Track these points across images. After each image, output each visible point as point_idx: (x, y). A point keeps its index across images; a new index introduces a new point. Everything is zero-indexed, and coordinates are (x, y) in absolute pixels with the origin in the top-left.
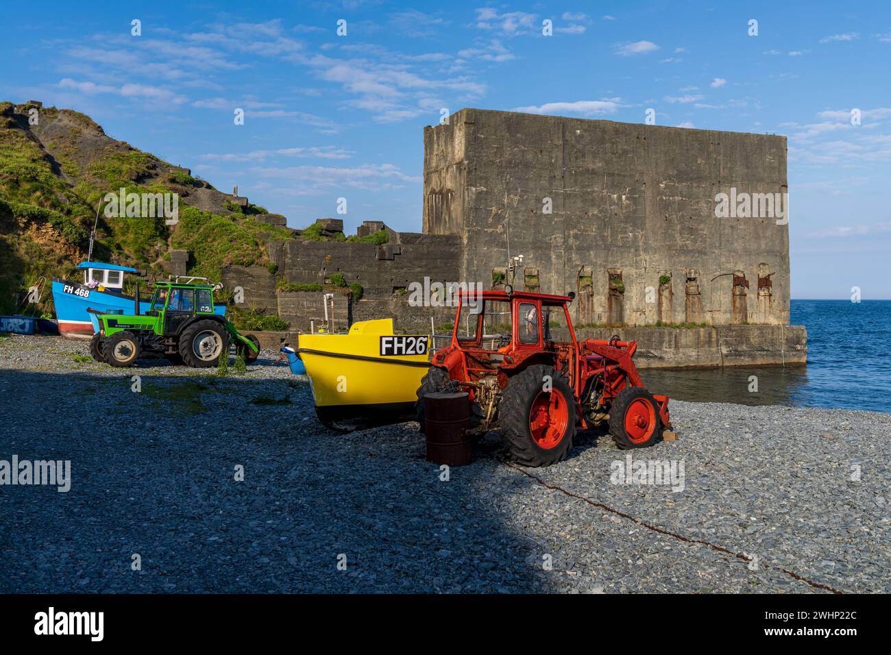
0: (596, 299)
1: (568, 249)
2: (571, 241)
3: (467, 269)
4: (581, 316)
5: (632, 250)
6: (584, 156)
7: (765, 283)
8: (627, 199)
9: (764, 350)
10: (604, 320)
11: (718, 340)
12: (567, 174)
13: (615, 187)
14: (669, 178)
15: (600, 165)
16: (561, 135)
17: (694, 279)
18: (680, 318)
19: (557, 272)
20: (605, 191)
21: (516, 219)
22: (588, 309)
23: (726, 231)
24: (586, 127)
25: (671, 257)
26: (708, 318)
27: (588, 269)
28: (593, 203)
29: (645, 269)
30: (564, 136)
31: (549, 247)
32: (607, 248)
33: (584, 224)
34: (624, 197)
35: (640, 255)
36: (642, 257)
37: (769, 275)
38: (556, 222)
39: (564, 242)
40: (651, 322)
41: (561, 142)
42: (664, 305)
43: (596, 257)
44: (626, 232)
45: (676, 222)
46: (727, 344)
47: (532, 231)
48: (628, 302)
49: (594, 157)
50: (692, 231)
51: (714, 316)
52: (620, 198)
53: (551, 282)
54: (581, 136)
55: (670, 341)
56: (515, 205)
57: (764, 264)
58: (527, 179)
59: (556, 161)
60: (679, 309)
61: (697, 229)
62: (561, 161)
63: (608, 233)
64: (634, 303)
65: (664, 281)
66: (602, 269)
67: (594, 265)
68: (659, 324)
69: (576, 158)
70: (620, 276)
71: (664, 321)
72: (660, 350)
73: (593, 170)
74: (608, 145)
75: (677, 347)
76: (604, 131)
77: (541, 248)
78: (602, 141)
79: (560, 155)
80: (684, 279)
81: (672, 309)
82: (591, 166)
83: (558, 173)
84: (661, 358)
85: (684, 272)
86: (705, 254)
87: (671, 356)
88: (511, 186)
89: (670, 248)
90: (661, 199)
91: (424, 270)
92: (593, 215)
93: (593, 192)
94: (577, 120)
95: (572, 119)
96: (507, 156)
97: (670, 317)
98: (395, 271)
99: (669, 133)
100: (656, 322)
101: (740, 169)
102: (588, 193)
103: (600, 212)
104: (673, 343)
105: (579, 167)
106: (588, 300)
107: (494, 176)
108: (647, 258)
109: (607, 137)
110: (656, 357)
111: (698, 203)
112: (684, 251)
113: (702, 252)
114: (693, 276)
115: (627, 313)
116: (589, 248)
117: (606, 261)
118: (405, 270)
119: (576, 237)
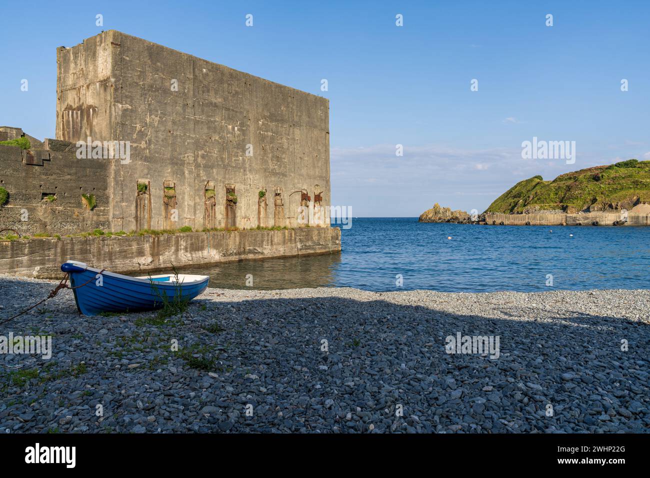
0: (217, 208)
1: (198, 166)
2: (199, 159)
3: (115, 178)
4: (207, 222)
5: (242, 170)
6: (208, 91)
7: (318, 198)
8: (238, 130)
9: (320, 245)
10: (223, 225)
11: (295, 239)
12: (196, 104)
13: (230, 119)
14: (265, 117)
15: (220, 100)
16: (192, 71)
17: (279, 194)
18: (271, 223)
19: (190, 185)
20: (223, 122)
21: (156, 137)
22: (212, 217)
23: (298, 161)
24: (210, 68)
25: (266, 177)
26: (287, 223)
27: (212, 184)
28: (215, 130)
29: (250, 185)
30: (194, 72)
31: (183, 163)
32: (225, 167)
33: (209, 147)
34: (236, 128)
35: (247, 175)
36: (248, 176)
37: (320, 193)
38: (188, 143)
39: (194, 160)
40: (253, 226)
41: (192, 77)
42: (262, 213)
43: (217, 174)
44: (237, 156)
45: (269, 151)
46: (301, 241)
47: (170, 149)
48: (239, 211)
49: (216, 93)
50: (278, 159)
51: (291, 221)
52: (233, 129)
53: (184, 193)
54: (207, 75)
55: (268, 240)
56: (156, 124)
57: (317, 185)
58: (166, 104)
59: (188, 91)
60: (270, 216)
61: (281, 157)
62: (192, 93)
63: (225, 156)
64: (243, 212)
65: (262, 195)
66: (222, 184)
67: (216, 180)
68: (259, 228)
69: (203, 92)
70: (233, 190)
71: (262, 225)
72: (262, 247)
73: (215, 103)
74: (226, 85)
75: (272, 244)
76: (223, 74)
77: (177, 164)
78: (221, 81)
79: (191, 87)
80: (274, 194)
81: (267, 217)
82: (214, 100)
83: (190, 102)
84: (262, 253)
85: (274, 189)
86: (286, 176)
87: (268, 251)
88: (153, 107)
89: (265, 170)
90: (260, 133)
91: (74, 177)
92: (215, 140)
93: (215, 121)
94: (204, 61)
95: (200, 59)
96: (149, 81)
97: (265, 222)
98: (44, 177)
99: (265, 84)
100: (257, 226)
101: (305, 118)
102: (212, 122)
103: (220, 138)
104: (270, 241)
105: (205, 100)
106: (212, 209)
107: (138, 97)
108: (251, 177)
109: (225, 79)
110: (259, 252)
111: (282, 138)
112: (274, 173)
113: (284, 175)
114: (279, 192)
115: (238, 220)
116: (212, 167)
117: (225, 178)
118: (54, 176)
119: (203, 157)
